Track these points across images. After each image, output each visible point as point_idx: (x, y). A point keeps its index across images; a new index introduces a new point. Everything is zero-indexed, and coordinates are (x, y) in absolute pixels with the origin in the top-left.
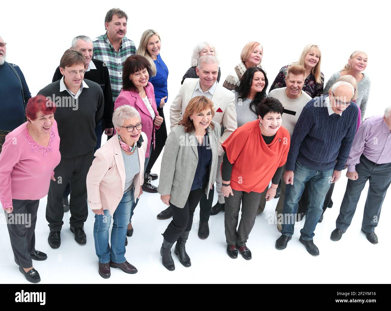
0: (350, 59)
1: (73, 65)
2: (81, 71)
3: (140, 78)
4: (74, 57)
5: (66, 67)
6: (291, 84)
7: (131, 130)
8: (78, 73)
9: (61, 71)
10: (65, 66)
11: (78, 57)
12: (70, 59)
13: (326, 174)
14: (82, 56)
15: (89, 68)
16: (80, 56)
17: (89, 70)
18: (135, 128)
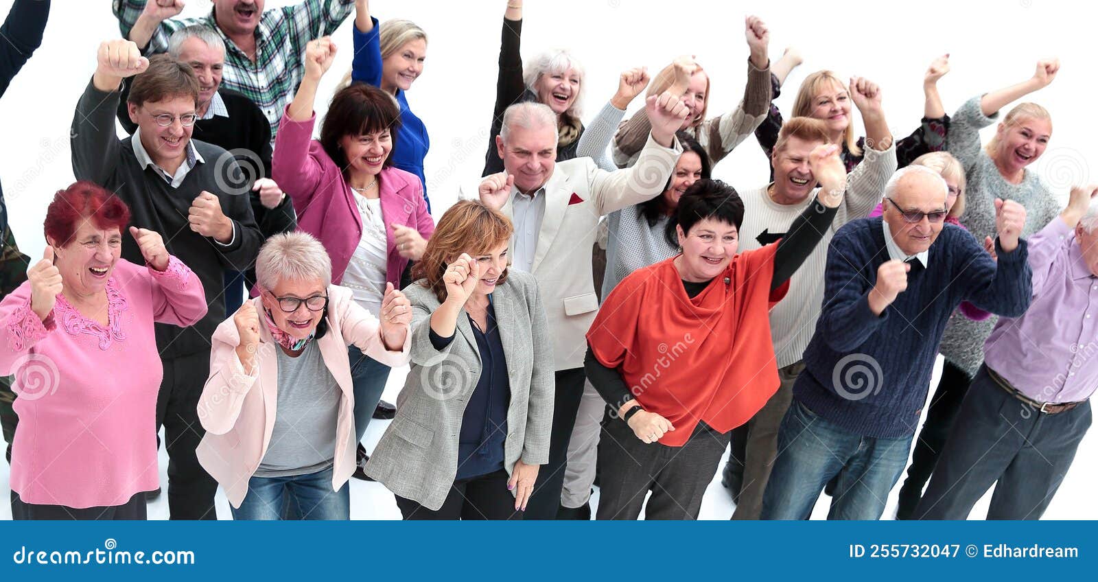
0: (1003, 123)
1: (166, 97)
2: (185, 116)
3: (369, 150)
4: (168, 75)
5: (146, 104)
6: (792, 166)
7: (289, 306)
8: (178, 120)
9: (130, 111)
10: (144, 100)
11: (181, 78)
12: (157, 81)
13: (882, 450)
14: (190, 76)
15: (210, 110)
16: (186, 76)
17: (209, 116)
18: (303, 305)
